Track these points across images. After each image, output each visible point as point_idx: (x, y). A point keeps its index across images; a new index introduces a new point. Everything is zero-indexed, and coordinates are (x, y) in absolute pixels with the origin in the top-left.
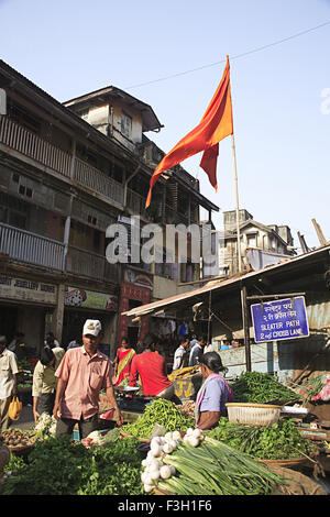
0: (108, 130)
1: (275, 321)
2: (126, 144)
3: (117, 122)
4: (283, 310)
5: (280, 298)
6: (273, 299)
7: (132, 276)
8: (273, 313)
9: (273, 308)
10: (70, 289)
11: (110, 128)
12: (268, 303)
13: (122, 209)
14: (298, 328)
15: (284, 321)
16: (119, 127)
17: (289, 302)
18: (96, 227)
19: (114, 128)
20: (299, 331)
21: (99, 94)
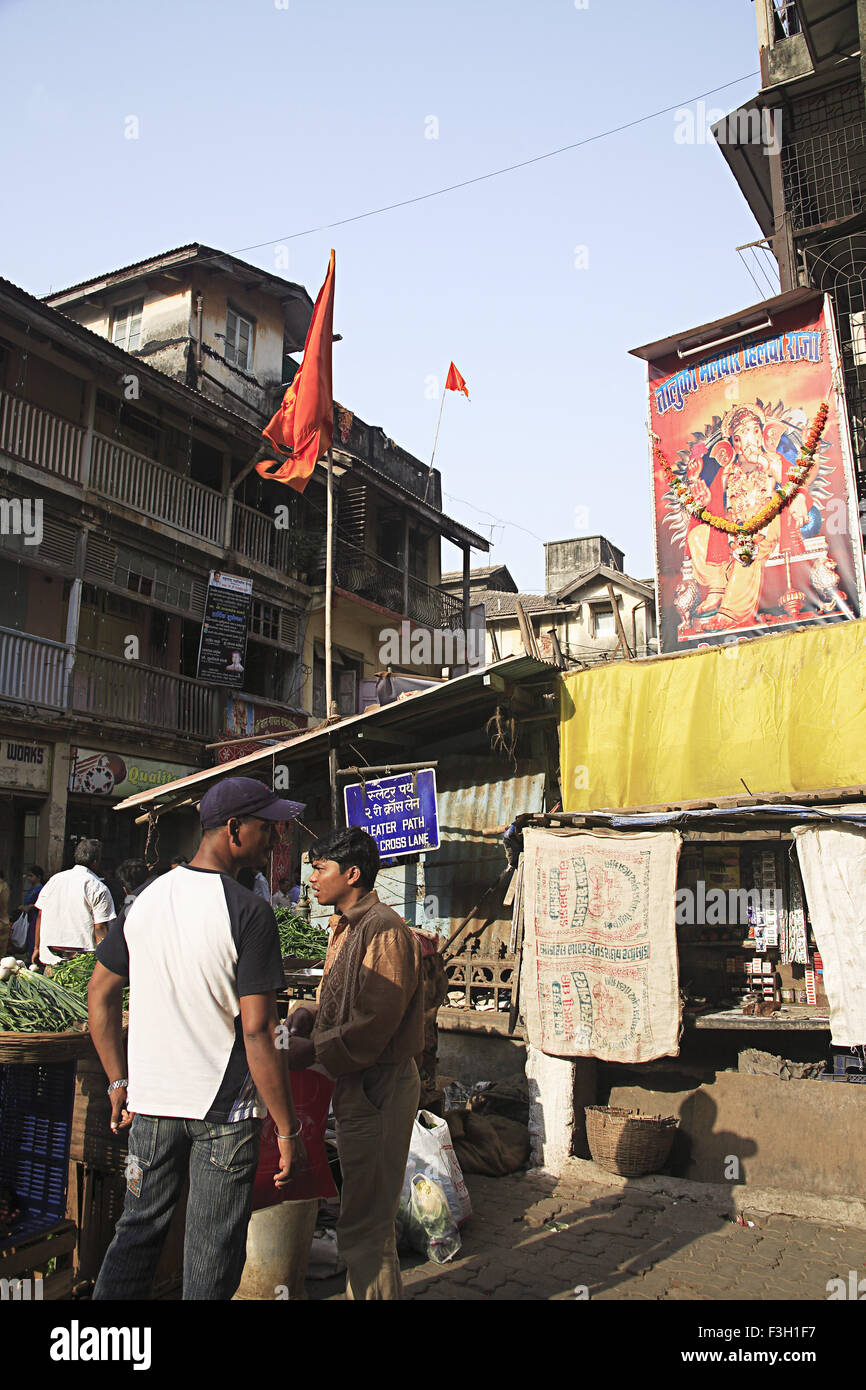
0: (190, 355)
1: (384, 819)
2: (238, 386)
3: (213, 333)
4: (400, 797)
5: (394, 772)
6: (382, 774)
7: (249, 718)
8: (382, 802)
9: (382, 793)
10: (83, 755)
11: (196, 351)
12: (375, 782)
13: (220, 554)
14: (420, 831)
15: (398, 817)
16: (219, 347)
17: (407, 780)
18: (152, 601)
19: (205, 349)
20: (423, 838)
21: (165, 263)
